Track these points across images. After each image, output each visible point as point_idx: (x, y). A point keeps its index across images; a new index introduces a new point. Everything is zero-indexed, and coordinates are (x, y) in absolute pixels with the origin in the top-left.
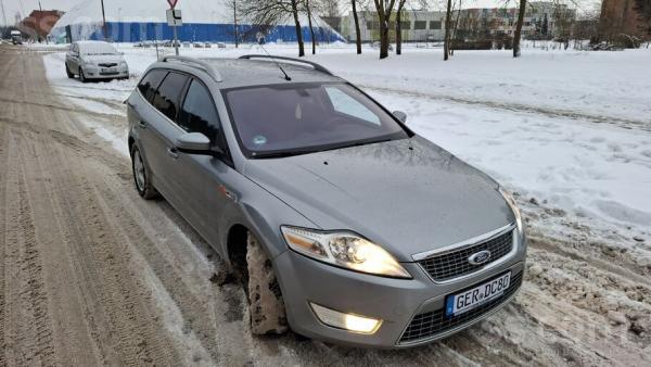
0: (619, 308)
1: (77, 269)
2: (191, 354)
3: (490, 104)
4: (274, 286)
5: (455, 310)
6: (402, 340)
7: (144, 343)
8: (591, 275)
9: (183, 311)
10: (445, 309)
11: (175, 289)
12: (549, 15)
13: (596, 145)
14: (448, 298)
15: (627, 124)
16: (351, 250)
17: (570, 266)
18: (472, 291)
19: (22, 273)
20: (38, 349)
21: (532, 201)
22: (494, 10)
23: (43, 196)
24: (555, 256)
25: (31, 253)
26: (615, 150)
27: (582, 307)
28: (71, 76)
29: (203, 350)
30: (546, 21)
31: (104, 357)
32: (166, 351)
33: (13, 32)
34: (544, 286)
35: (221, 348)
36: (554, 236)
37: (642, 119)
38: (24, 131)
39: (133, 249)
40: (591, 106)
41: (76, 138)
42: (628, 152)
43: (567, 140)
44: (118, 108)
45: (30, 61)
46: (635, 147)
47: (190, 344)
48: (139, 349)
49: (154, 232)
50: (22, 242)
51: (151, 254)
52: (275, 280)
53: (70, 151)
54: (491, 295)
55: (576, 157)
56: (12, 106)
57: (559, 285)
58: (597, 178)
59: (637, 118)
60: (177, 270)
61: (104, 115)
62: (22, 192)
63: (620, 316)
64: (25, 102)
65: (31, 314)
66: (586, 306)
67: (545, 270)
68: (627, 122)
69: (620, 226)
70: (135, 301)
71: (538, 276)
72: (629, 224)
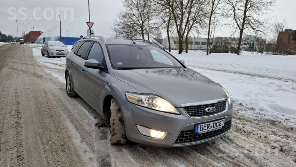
0: (276, 142)
1: (37, 119)
2: (83, 150)
3: (225, 71)
4: (122, 120)
5: (199, 132)
6: (175, 143)
7: (63, 145)
8: (265, 130)
9: (81, 135)
10: (194, 130)
11: (79, 127)
12: (254, 41)
13: (271, 85)
14: (196, 125)
15: (286, 80)
16: (154, 102)
17: (255, 127)
18: (207, 124)
19: (13, 119)
20: (16, 145)
21: (241, 104)
22: (230, 38)
23: (26, 94)
24: (249, 123)
25: (18, 113)
26: (280, 87)
27: (259, 142)
28: (43, 55)
29: (88, 149)
30: (253, 43)
31: (44, 149)
32: (72, 148)
33: (21, 39)
34: (243, 133)
35: (96, 148)
36: (249, 116)
37: (293, 78)
38: (20, 72)
39: (62, 114)
40: (270, 73)
41: (42, 76)
42: (285, 88)
43: (258, 83)
44: (63, 67)
45: (26, 50)
46: (288, 86)
47: (83, 146)
48: (60, 147)
49: (72, 108)
50: (14, 109)
51: (70, 115)
52: (122, 117)
53: (40, 79)
54: (216, 128)
55: (261, 89)
56: (16, 64)
57: (250, 133)
58: (271, 96)
59: (291, 78)
60: (80, 122)
61: (56, 69)
62: (17, 93)
63: (276, 145)
64: (22, 63)
65: (15, 133)
66: (261, 141)
67: (243, 127)
68: (286, 79)
69: (280, 115)
70: (60, 131)
71: (241, 130)
72: (283, 114)
